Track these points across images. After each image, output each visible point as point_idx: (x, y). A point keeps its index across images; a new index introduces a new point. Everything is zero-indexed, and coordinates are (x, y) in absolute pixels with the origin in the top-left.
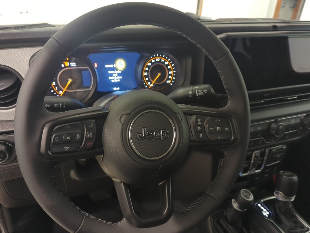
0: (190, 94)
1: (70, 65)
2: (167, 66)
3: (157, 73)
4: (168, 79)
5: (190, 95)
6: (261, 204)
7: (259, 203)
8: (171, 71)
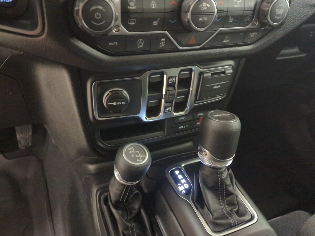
6: (180, 170)
7: (177, 169)
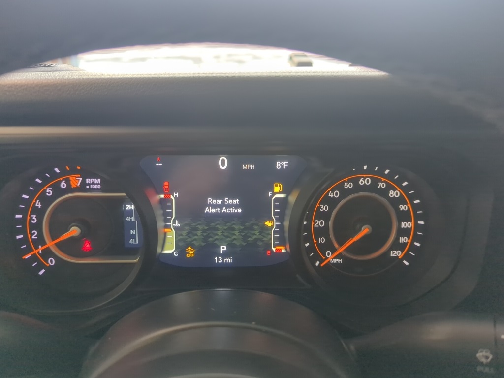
0: (484, 360)
1: (83, 183)
2: (396, 202)
3: (358, 226)
4: (397, 246)
5: (482, 364)
8: (408, 219)
